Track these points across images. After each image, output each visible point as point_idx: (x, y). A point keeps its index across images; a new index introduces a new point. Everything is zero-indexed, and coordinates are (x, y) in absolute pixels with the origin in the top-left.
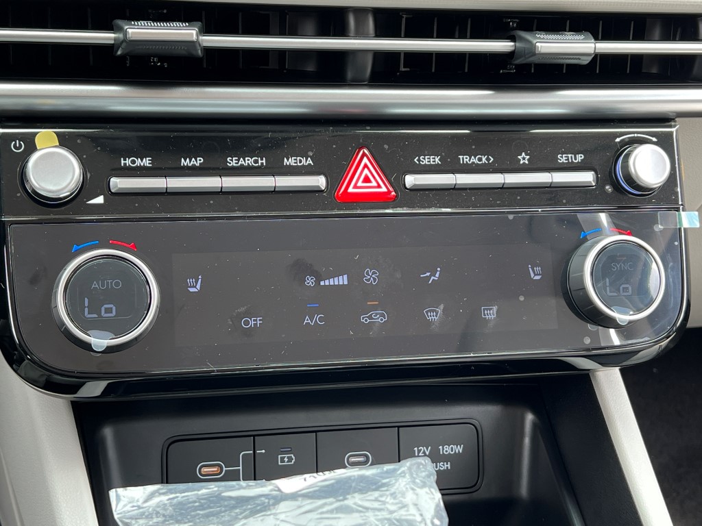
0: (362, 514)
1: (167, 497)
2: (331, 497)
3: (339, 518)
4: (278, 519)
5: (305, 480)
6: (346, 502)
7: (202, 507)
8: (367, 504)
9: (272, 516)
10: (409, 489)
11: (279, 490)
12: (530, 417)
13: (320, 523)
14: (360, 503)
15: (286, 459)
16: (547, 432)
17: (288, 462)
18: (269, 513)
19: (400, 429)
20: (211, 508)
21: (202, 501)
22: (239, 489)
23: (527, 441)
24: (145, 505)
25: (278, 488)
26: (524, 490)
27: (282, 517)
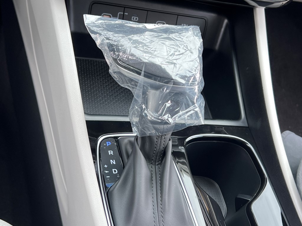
0: (175, 42)
1: (104, 21)
2: (164, 33)
3: (167, 41)
4: (145, 37)
5: (155, 25)
6: (169, 36)
7: (117, 27)
8: (176, 38)
9: (143, 36)
10: (192, 36)
11: (145, 27)
12: (226, 21)
13: (159, 41)
14: (174, 37)
15: (135, 19)
16: (231, 27)
17: (135, 20)
18: (142, 34)
19: (179, 16)
20: (120, 28)
21: (117, 26)
22: (129, 24)
23: (223, 29)
24: (95, 22)
25: (145, 26)
26: (217, 47)
27: (146, 37)
